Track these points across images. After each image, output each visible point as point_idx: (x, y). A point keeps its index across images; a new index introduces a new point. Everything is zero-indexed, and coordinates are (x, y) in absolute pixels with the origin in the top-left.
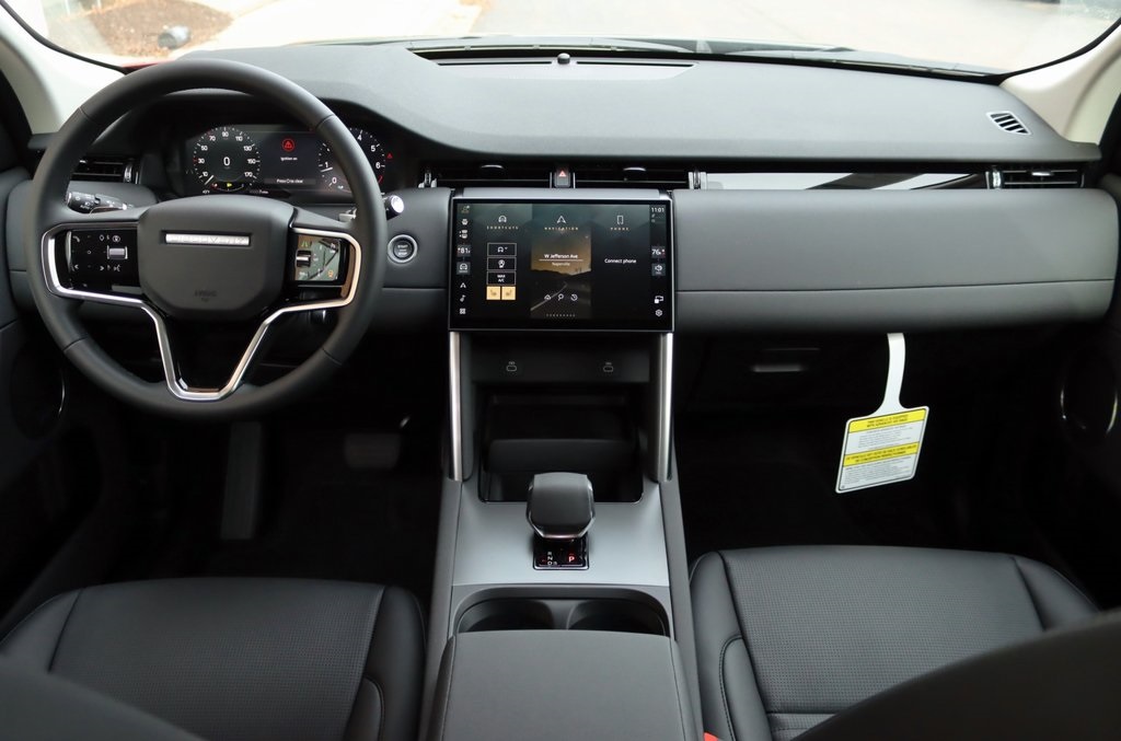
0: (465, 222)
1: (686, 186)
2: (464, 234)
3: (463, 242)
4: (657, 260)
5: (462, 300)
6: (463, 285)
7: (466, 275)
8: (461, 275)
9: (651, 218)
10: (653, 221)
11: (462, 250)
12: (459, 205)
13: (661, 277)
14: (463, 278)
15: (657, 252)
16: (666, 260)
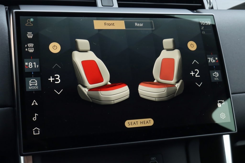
0: (30, 35)
1: (203, 7)
2: (30, 48)
3: (31, 56)
4: (213, 68)
5: (35, 119)
6: (35, 103)
7: (36, 92)
8: (31, 92)
9: (202, 31)
10: (204, 33)
11: (30, 65)
12: (21, 17)
13: (219, 82)
14: (34, 94)
15: (211, 60)
16: (221, 67)
